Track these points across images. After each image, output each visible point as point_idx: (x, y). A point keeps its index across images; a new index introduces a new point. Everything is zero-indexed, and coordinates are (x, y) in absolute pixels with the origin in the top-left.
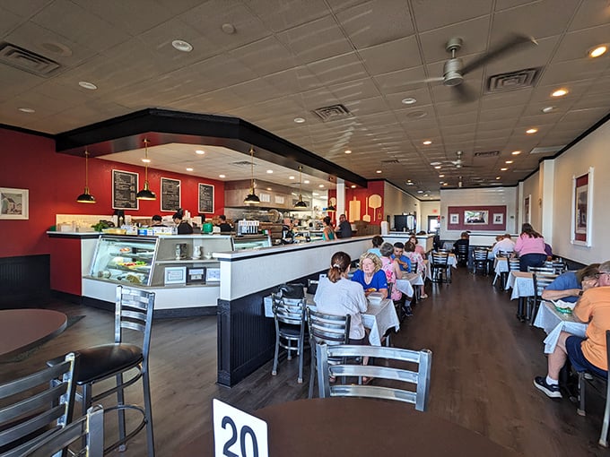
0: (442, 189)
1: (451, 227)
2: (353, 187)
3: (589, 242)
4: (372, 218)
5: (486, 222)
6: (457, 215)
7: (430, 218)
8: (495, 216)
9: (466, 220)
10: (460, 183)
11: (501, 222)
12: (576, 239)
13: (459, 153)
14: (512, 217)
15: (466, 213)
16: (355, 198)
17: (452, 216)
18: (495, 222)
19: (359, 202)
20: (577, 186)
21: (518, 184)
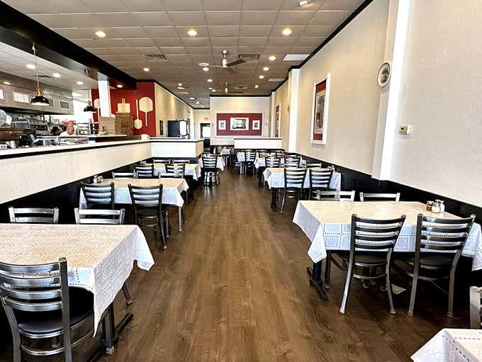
0: (211, 96)
1: (219, 133)
2: (120, 86)
3: (324, 141)
4: (144, 123)
5: (247, 129)
6: (224, 122)
7: (202, 125)
8: (254, 122)
9: (231, 127)
10: (226, 90)
11: (258, 128)
12: (314, 139)
13: (225, 52)
14: (266, 124)
15: (232, 119)
16: (123, 100)
17: (220, 122)
18: (254, 128)
19: (128, 105)
20: (317, 92)
21: (271, 94)
